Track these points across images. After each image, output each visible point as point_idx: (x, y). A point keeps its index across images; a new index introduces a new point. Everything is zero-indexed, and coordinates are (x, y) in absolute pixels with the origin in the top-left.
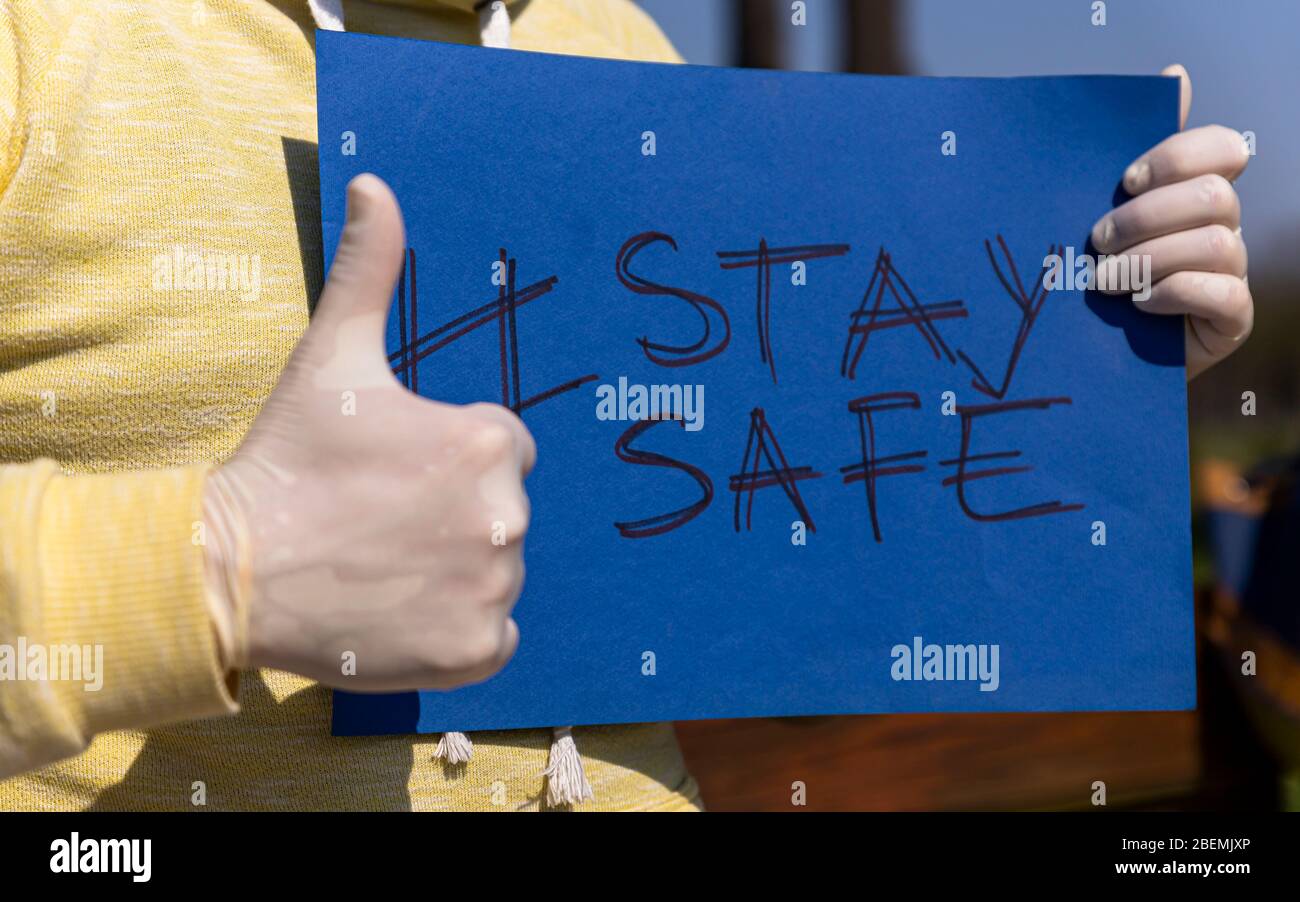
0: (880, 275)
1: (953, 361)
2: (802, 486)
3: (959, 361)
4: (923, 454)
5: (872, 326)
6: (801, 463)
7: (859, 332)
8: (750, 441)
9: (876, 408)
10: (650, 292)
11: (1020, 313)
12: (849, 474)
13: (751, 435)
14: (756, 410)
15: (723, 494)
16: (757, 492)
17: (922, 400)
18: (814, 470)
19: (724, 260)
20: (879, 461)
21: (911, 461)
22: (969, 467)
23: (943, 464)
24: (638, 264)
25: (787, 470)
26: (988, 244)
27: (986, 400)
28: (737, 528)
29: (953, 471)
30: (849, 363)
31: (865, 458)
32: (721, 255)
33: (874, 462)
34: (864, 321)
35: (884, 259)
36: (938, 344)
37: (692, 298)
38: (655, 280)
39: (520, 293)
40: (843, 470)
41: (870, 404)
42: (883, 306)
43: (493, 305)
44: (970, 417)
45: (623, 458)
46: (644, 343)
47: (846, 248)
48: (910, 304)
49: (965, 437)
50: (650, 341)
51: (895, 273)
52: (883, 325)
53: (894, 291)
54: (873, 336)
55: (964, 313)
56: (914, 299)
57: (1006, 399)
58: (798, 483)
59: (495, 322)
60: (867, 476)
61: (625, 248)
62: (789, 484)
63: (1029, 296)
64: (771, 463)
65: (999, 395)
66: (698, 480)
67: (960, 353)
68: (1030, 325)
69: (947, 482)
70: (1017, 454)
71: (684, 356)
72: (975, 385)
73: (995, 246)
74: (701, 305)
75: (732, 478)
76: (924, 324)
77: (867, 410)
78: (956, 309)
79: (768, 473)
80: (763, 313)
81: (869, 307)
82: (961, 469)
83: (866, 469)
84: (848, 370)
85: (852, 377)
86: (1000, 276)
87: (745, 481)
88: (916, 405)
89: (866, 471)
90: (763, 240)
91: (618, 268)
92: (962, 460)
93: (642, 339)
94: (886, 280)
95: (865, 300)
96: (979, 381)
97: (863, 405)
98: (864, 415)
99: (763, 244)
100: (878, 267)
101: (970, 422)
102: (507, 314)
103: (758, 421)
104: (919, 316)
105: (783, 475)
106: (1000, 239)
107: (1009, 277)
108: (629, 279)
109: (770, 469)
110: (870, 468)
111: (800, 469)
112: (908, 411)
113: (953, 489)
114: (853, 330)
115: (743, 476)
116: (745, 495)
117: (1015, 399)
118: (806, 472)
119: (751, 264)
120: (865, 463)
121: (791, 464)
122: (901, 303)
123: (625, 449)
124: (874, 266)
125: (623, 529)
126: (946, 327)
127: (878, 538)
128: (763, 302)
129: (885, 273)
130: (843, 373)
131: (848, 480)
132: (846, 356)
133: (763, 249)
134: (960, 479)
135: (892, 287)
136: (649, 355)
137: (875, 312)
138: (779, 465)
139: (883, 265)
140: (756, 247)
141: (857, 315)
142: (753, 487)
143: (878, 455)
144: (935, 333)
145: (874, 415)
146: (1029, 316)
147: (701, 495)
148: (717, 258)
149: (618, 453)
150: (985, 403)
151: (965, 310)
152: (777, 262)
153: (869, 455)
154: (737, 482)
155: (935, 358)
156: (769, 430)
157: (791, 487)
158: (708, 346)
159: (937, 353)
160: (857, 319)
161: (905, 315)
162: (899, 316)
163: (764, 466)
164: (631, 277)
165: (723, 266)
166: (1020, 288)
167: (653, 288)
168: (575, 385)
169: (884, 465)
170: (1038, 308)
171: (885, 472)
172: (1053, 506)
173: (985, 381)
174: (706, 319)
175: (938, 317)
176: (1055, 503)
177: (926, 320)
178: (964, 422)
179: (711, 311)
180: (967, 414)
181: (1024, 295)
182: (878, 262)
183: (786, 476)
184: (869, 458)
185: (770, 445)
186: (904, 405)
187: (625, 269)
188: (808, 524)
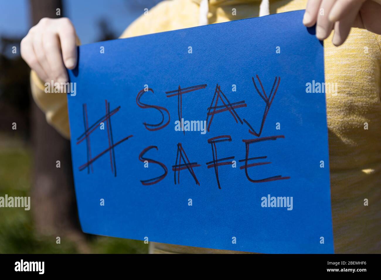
0: (217, 94)
1: (242, 123)
2: (195, 169)
3: (244, 123)
4: (233, 157)
5: (214, 112)
6: (194, 161)
7: (210, 115)
8: (178, 154)
9: (217, 142)
10: (146, 108)
11: (265, 104)
12: (209, 165)
13: (178, 152)
14: (179, 143)
15: (171, 173)
16: (181, 171)
17: (232, 138)
18: (198, 164)
21: (229, 160)
22: (249, 162)
23: (240, 161)
24: (142, 100)
25: (189, 164)
26: (253, 79)
27: (255, 137)
28: (175, 183)
29: (243, 164)
30: (207, 126)
31: (214, 159)
32: (167, 93)
33: (217, 161)
34: (212, 110)
35: (218, 87)
36: (237, 118)
37: (159, 108)
38: (148, 104)
40: (207, 164)
41: (215, 140)
42: (218, 105)
43: (105, 117)
44: (248, 144)
45: (141, 160)
46: (145, 124)
47: (206, 85)
48: (227, 103)
49: (247, 151)
50: (147, 123)
51: (221, 92)
52: (219, 112)
53: (221, 99)
54: (215, 116)
55: (246, 105)
56: (228, 101)
57: (261, 137)
58: (193, 168)
60: (215, 166)
61: (139, 94)
62: (190, 168)
63: (268, 97)
64: (185, 161)
65: (259, 135)
66: (163, 167)
67: (244, 120)
68: (268, 109)
69: (241, 168)
70: (266, 157)
71: (157, 127)
72: (249, 131)
73: (255, 79)
74: (162, 110)
75: (173, 167)
76: (232, 110)
77: (214, 142)
78: (243, 104)
79: (183, 165)
80: (180, 111)
81: (213, 106)
82: (246, 163)
83: (215, 163)
84: (207, 128)
85: (209, 131)
86: (258, 90)
87: (177, 168)
88: (230, 140)
89: (214, 164)
90: (179, 86)
91: (137, 101)
92: (247, 160)
94: (219, 95)
95: (212, 104)
96: (251, 130)
97: (212, 141)
98: (213, 144)
99: (179, 88)
100: (216, 91)
101: (248, 145)
102: (108, 120)
103: (180, 147)
104: (230, 107)
106: (257, 77)
107: (261, 91)
109: (184, 163)
110: (216, 163)
111: (193, 163)
112: (227, 142)
113: (244, 170)
114: (208, 114)
115: (176, 166)
116: (177, 172)
117: (264, 137)
118: (195, 164)
119: (175, 95)
120: (214, 161)
121: (190, 162)
122: (224, 103)
123: (142, 158)
124: (215, 91)
125: (143, 182)
126: (239, 111)
127: (220, 188)
129: (218, 93)
131: (209, 167)
133: (180, 90)
134: (246, 167)
135: (221, 97)
136: (147, 128)
137: (216, 107)
138: (187, 162)
139: (218, 90)
140: (177, 89)
141: (211, 108)
142: (179, 169)
143: (218, 159)
144: (236, 113)
145: (216, 144)
146: (268, 105)
147: (164, 173)
148: (165, 94)
149: (139, 159)
150: (254, 138)
151: (246, 104)
152: (184, 93)
153: (215, 158)
154: (174, 168)
155: (236, 122)
156: (183, 150)
157: (191, 169)
158: (164, 123)
159: (237, 121)
160: (210, 110)
161: (225, 108)
162: (223, 108)
163: (182, 163)
164: (141, 103)
165: (168, 96)
166: (265, 95)
167: (147, 106)
168: (127, 138)
169: (220, 162)
170: (271, 101)
171: (221, 164)
172: (278, 178)
173: (253, 130)
174: (163, 115)
175: (237, 107)
176: (280, 176)
177: (233, 109)
178: (246, 145)
179: (164, 112)
180: (247, 143)
181: (266, 97)
182: (216, 90)
183: (189, 166)
184: (215, 160)
185: (184, 155)
186: (226, 140)
187: (139, 101)
188: (197, 182)
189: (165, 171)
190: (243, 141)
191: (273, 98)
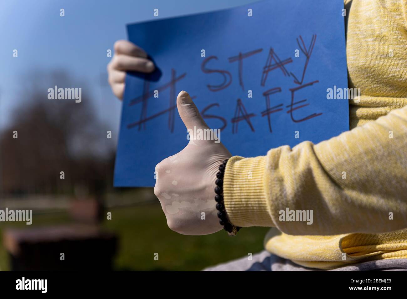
0: (270, 55)
1: (289, 75)
2: (251, 119)
3: (291, 76)
4: (282, 105)
5: (269, 70)
6: (251, 113)
7: (266, 73)
8: (237, 109)
9: (270, 94)
11: (306, 58)
12: (263, 114)
13: (237, 107)
14: (238, 99)
15: (230, 125)
16: (239, 122)
17: (281, 89)
18: (254, 114)
19: (230, 60)
21: (279, 108)
22: (294, 107)
23: (287, 107)
24: (208, 66)
25: (247, 115)
26: (297, 39)
27: (297, 86)
28: (234, 133)
29: (289, 109)
30: (263, 82)
31: (267, 109)
33: (270, 109)
34: (267, 69)
35: (271, 50)
36: (285, 72)
37: (222, 72)
38: (213, 69)
39: (176, 79)
42: (272, 64)
43: (169, 83)
46: (208, 86)
47: (262, 50)
48: (278, 62)
49: (293, 98)
50: (210, 85)
51: (274, 54)
52: (272, 69)
54: (270, 73)
55: (292, 62)
56: (279, 60)
57: (303, 84)
59: (169, 87)
60: (268, 114)
61: (203, 62)
63: (308, 52)
65: (301, 84)
66: (223, 121)
67: (291, 73)
68: (308, 61)
69: (288, 112)
70: (305, 100)
71: (219, 88)
72: (294, 81)
73: (299, 39)
74: (224, 73)
76: (282, 67)
78: (290, 61)
79: (241, 117)
80: (240, 72)
81: (268, 65)
82: (291, 108)
85: (264, 86)
86: (301, 48)
87: (236, 120)
88: (280, 91)
89: (267, 112)
90: (240, 52)
92: (292, 105)
94: (272, 56)
97: (267, 94)
98: (267, 96)
101: (294, 93)
103: (239, 103)
104: (281, 65)
106: (300, 37)
107: (303, 48)
110: (269, 111)
112: (278, 93)
113: (290, 114)
114: (264, 72)
115: (235, 118)
116: (235, 124)
117: (305, 84)
118: (252, 115)
121: (248, 113)
122: (276, 62)
124: (269, 53)
126: (287, 66)
127: (271, 131)
128: (240, 69)
129: (272, 54)
130: (262, 85)
131: (263, 116)
132: (262, 80)
133: (240, 55)
134: (291, 111)
135: (274, 58)
136: (210, 89)
137: (270, 66)
138: (245, 114)
139: (271, 52)
140: (238, 55)
141: (265, 68)
143: (271, 107)
144: (285, 69)
145: (269, 96)
146: (308, 58)
147: (223, 125)
148: (228, 60)
151: (292, 60)
152: (244, 57)
153: (268, 107)
154: (233, 120)
155: (285, 76)
156: (242, 105)
157: (248, 120)
158: (226, 84)
159: (285, 74)
161: (277, 65)
162: (275, 66)
163: (241, 115)
166: (306, 50)
167: (210, 71)
169: (273, 110)
170: (310, 55)
171: (273, 112)
173: (297, 80)
174: (225, 78)
175: (286, 63)
176: (315, 114)
178: (292, 93)
179: (226, 75)
180: (293, 91)
183: (247, 117)
185: (242, 109)
186: (277, 91)
187: (204, 68)
188: (253, 130)
189: (225, 123)
190: (290, 90)
191: (311, 52)
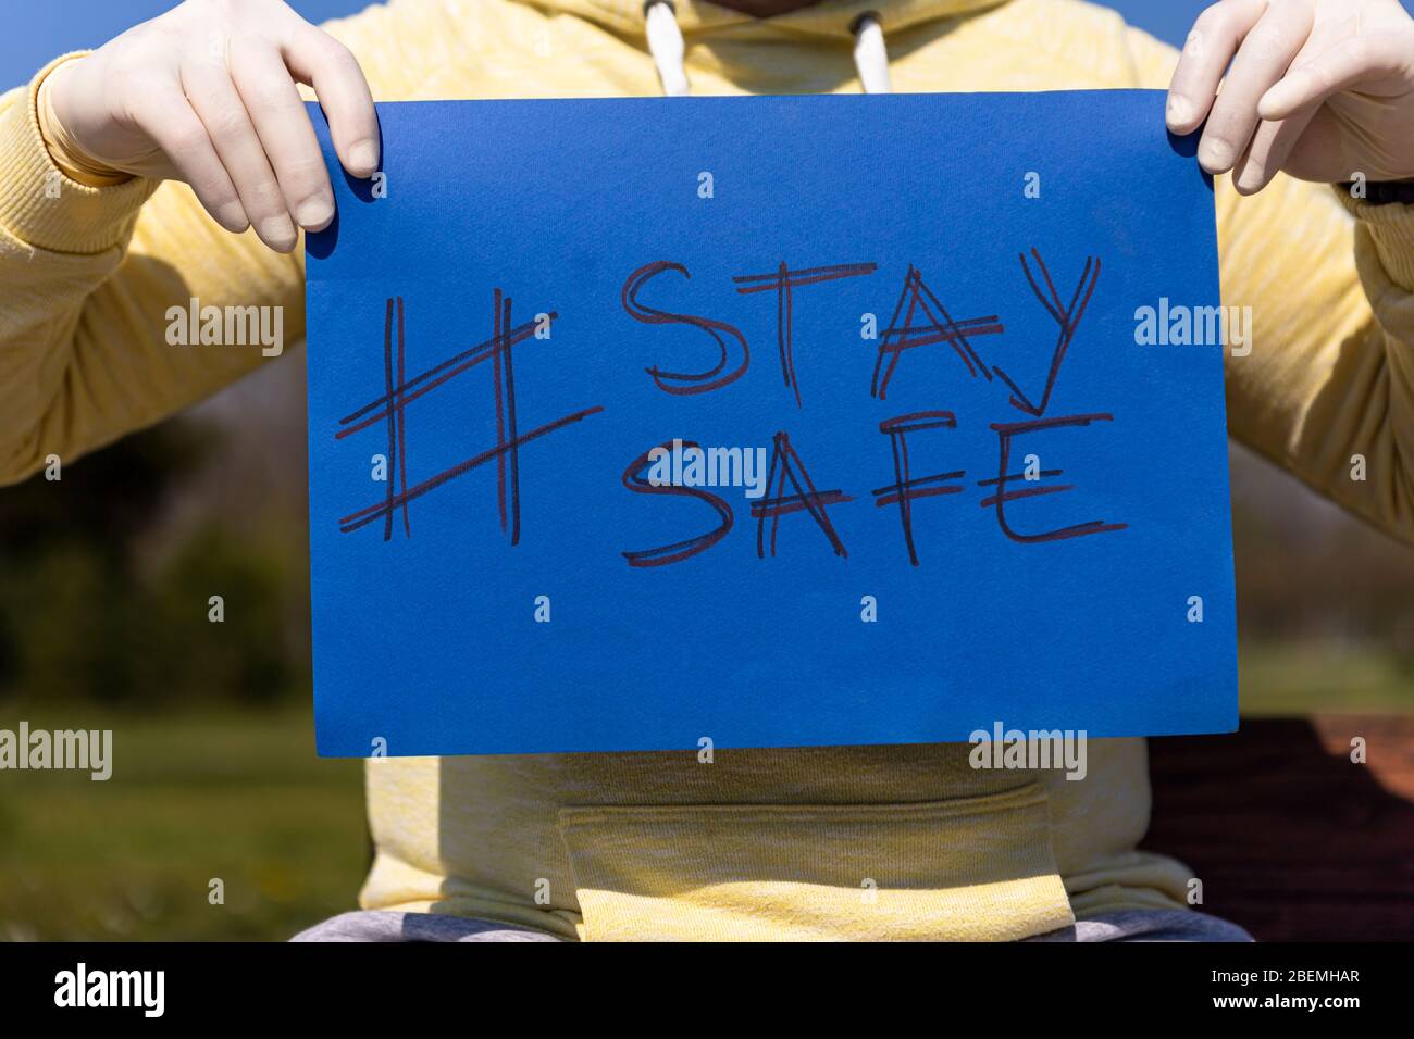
0: (910, 291)
1: (990, 378)
2: (832, 510)
3: (996, 378)
4: (960, 474)
5: (902, 345)
6: (830, 487)
7: (889, 351)
8: (773, 467)
9: (910, 428)
10: (659, 321)
11: (1059, 328)
12: (882, 496)
13: (774, 459)
14: (779, 434)
15: (745, 524)
16: (782, 518)
17: (957, 417)
18: (844, 493)
19: (741, 285)
20: (914, 483)
21: (948, 482)
22: (1010, 487)
23: (982, 484)
24: (645, 295)
25: (815, 494)
26: (1022, 257)
27: (1030, 417)
28: (761, 554)
29: (992, 490)
30: (879, 384)
31: (899, 480)
32: (738, 280)
33: (909, 483)
34: (894, 339)
35: (913, 276)
36: (972, 360)
37: (706, 325)
38: (667, 309)
39: (515, 332)
40: (875, 493)
41: (902, 424)
42: (914, 324)
43: (487, 344)
44: (1008, 435)
45: (630, 487)
46: (654, 373)
47: (874, 266)
48: (942, 321)
49: (1005, 455)
50: (661, 370)
51: (925, 290)
52: (915, 343)
53: (925, 308)
54: (905, 355)
55: (1000, 329)
56: (946, 316)
57: (1043, 417)
58: (825, 507)
59: (491, 360)
60: (901, 499)
61: (631, 279)
62: (817, 508)
63: (1066, 310)
64: (797, 487)
65: (1038, 413)
66: (716, 506)
67: (995, 368)
68: (1068, 341)
69: (986, 503)
70: (1058, 471)
71: (697, 383)
72: (1012, 401)
73: (1029, 258)
74: (718, 332)
75: (754, 505)
76: (957, 341)
77: (900, 430)
78: (990, 324)
79: (792, 498)
80: (785, 336)
81: (900, 325)
82: (1000, 489)
83: (901, 491)
84: (878, 390)
85: (883, 397)
86: (1037, 291)
87: (768, 507)
88: (952, 424)
89: (900, 492)
90: (783, 262)
91: (624, 300)
92: (1002, 480)
93: (652, 369)
94: (917, 297)
95: (895, 319)
96: (1016, 397)
97: (895, 426)
98: (897, 436)
99: (783, 266)
100: (908, 285)
101: (1009, 439)
102: (502, 353)
103: (782, 445)
104: (952, 333)
105: (809, 499)
106: (1034, 253)
107: (1045, 291)
108: (635, 309)
109: (795, 493)
110: (904, 490)
111: (829, 493)
112: (945, 431)
113: (992, 510)
114: (883, 349)
115: (766, 502)
116: (768, 521)
117: (1055, 416)
118: (836, 494)
119: (770, 287)
120: (899, 485)
121: (819, 489)
122: (933, 320)
123: (634, 479)
124: (904, 283)
125: (632, 558)
126: (979, 343)
127: (914, 562)
128: (785, 325)
129: (915, 291)
130: (873, 393)
131: (880, 503)
132: (876, 375)
133: (783, 272)
134: (999, 499)
135: (923, 304)
136: (659, 384)
137: (906, 331)
138: (806, 490)
139: (913, 281)
140: (776, 270)
141: (887, 334)
142: (777, 513)
143: (913, 477)
144: (970, 350)
145: (907, 435)
146: (1068, 332)
147: (719, 522)
148: (732, 283)
149: (625, 482)
150: (1024, 420)
151: (1000, 326)
152: (798, 283)
153: (903, 477)
154: (760, 508)
155: (970, 375)
156: (794, 454)
157: (819, 512)
158: (725, 372)
159: (973, 370)
160: (887, 338)
161: (937, 333)
162: (932, 333)
163: (789, 491)
164: (639, 307)
165: (740, 291)
166: (1058, 302)
167: (663, 317)
168: (579, 417)
169: (919, 487)
170: (1076, 322)
171: (920, 494)
172: (1095, 526)
173: (1023, 399)
174: (722, 345)
175: (972, 333)
176: (1098, 523)
177: (961, 337)
178: (1002, 440)
179: (725, 336)
180: (1006, 432)
181: (1061, 309)
182: (908, 280)
183: (812, 501)
184: (903, 480)
185: (795, 470)
186: (939, 424)
187: (632, 300)
188: (839, 549)
189: (725, 517)
190: (993, 427)
191: (1081, 313)
